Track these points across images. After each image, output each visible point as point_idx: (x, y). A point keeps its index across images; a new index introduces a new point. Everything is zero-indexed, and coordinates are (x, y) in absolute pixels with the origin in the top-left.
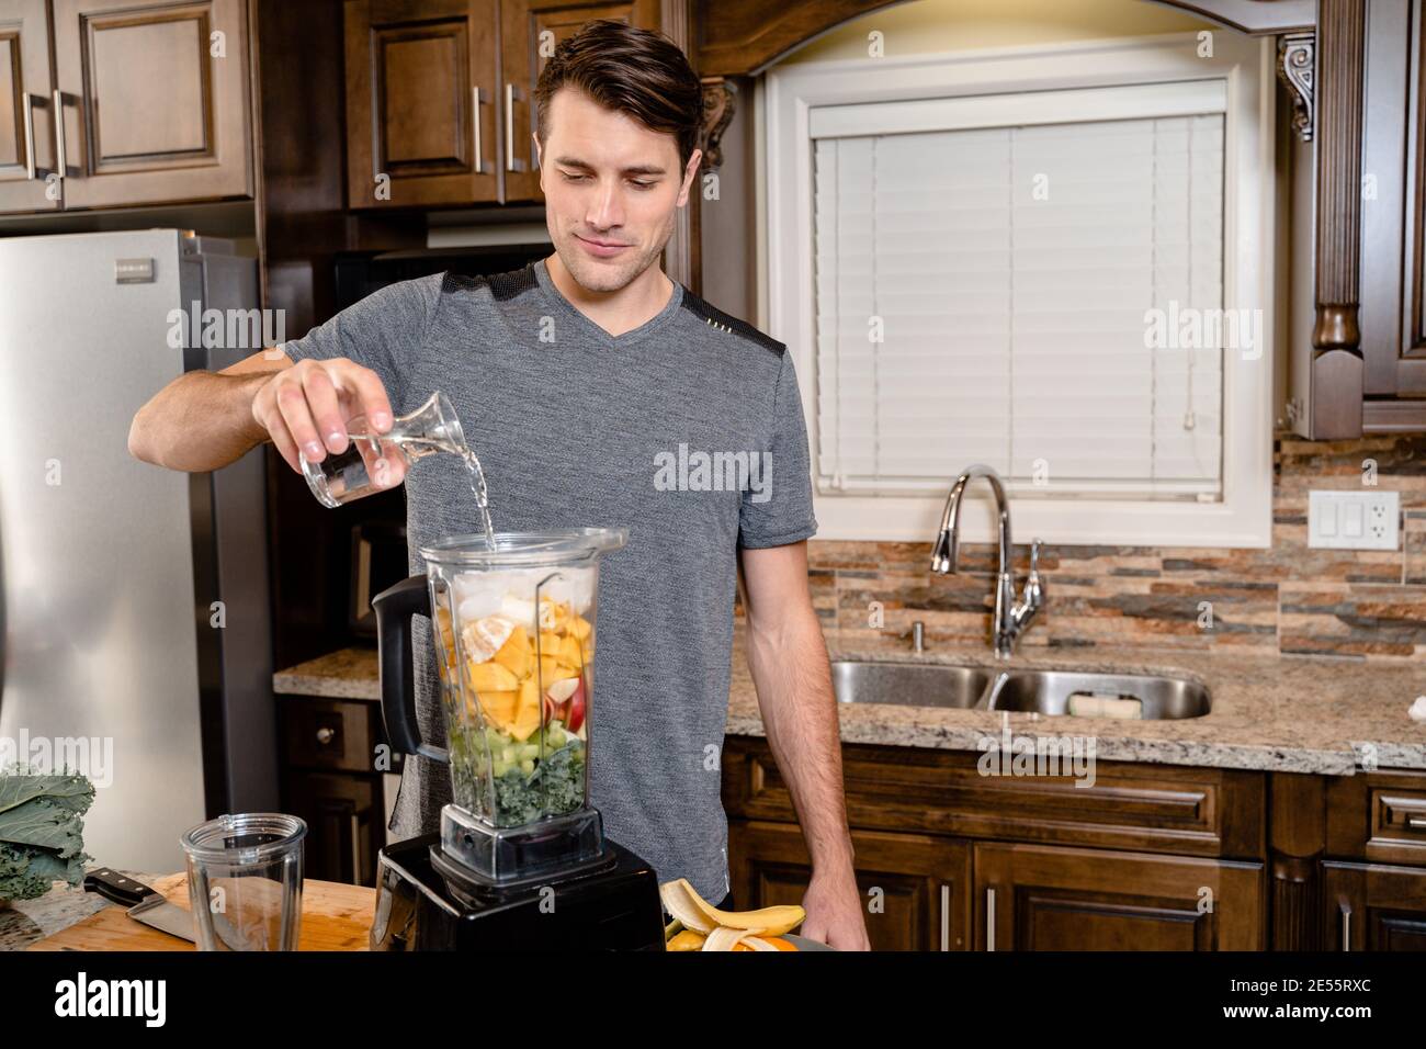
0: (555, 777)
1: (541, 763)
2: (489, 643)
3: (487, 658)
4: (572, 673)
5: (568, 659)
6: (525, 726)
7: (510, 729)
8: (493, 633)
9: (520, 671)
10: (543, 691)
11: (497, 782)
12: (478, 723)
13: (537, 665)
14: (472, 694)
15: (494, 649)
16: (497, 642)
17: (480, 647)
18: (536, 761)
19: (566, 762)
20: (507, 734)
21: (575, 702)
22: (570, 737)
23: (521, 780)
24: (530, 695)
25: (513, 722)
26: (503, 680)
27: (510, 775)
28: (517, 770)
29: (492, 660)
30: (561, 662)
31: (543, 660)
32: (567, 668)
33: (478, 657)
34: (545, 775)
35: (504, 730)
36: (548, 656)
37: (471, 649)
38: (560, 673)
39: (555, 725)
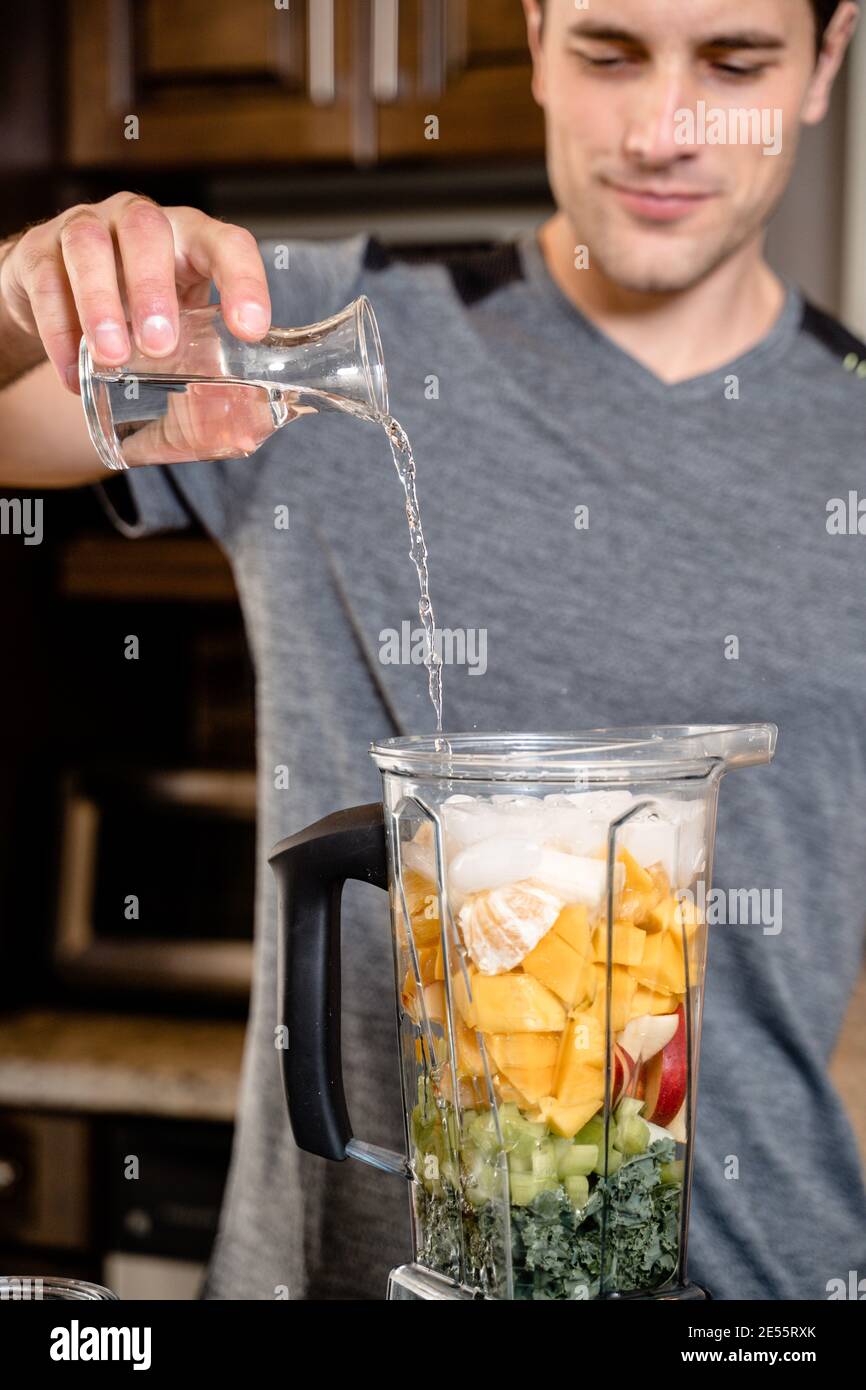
0: (625, 1213)
1: (601, 1184)
2: (515, 936)
3: (510, 964)
4: (666, 1005)
5: (661, 978)
6: (574, 1109)
7: (549, 1110)
8: (522, 916)
9: (570, 994)
10: (610, 1035)
11: (518, 1216)
12: (482, 1096)
13: (603, 984)
14: (472, 1036)
15: (523, 947)
16: (531, 933)
17: (496, 945)
18: (593, 1179)
19: (648, 1183)
20: (542, 1118)
21: (667, 1065)
22: (657, 1134)
23: (566, 1215)
24: (587, 1041)
25: (554, 1095)
26: (537, 1012)
27: (545, 1203)
28: (560, 1195)
29: (518, 969)
30: (645, 982)
31: (617, 976)
32: (658, 995)
33: (490, 962)
34: (607, 1208)
35: (537, 1110)
36: (624, 968)
37: (477, 946)
38: (644, 1003)
39: (631, 1106)
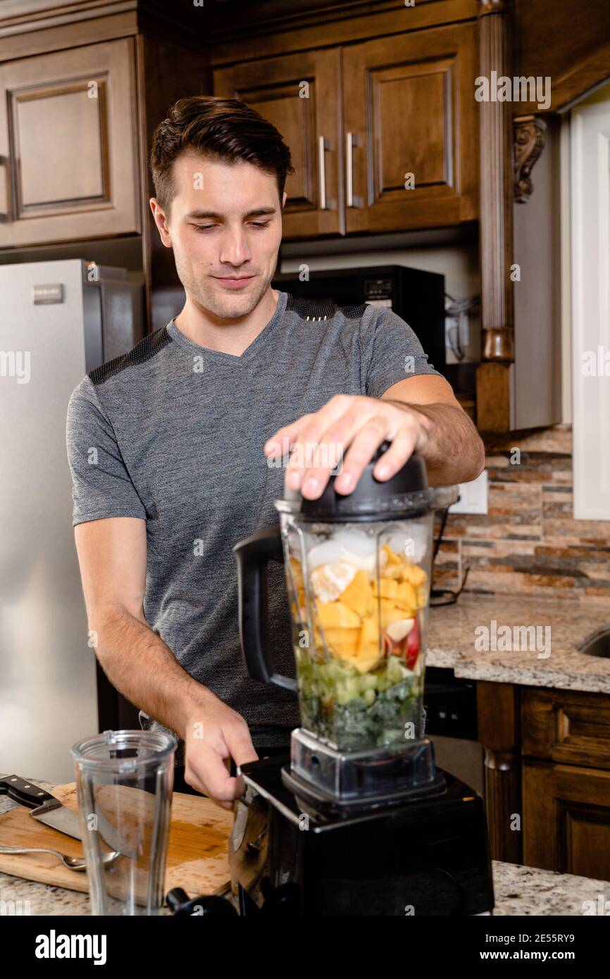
1: (380, 695)
2: (334, 585)
3: (333, 599)
4: (408, 614)
5: (405, 603)
6: (367, 659)
7: (352, 661)
8: (338, 576)
9: (362, 610)
10: (382, 630)
11: (340, 709)
12: (324, 656)
13: (376, 607)
14: (319, 630)
15: (339, 591)
16: (342, 584)
17: (327, 590)
18: (377, 692)
19: (402, 695)
20: (350, 666)
21: (411, 641)
22: (406, 673)
23: (363, 710)
24: (371, 633)
25: (355, 655)
26: (347, 619)
27: (353, 704)
28: (359, 700)
29: (337, 600)
30: (398, 604)
31: (383, 603)
32: (403, 610)
33: (324, 597)
35: (348, 663)
36: (387, 599)
37: (319, 590)
38: (397, 614)
39: (394, 662)
